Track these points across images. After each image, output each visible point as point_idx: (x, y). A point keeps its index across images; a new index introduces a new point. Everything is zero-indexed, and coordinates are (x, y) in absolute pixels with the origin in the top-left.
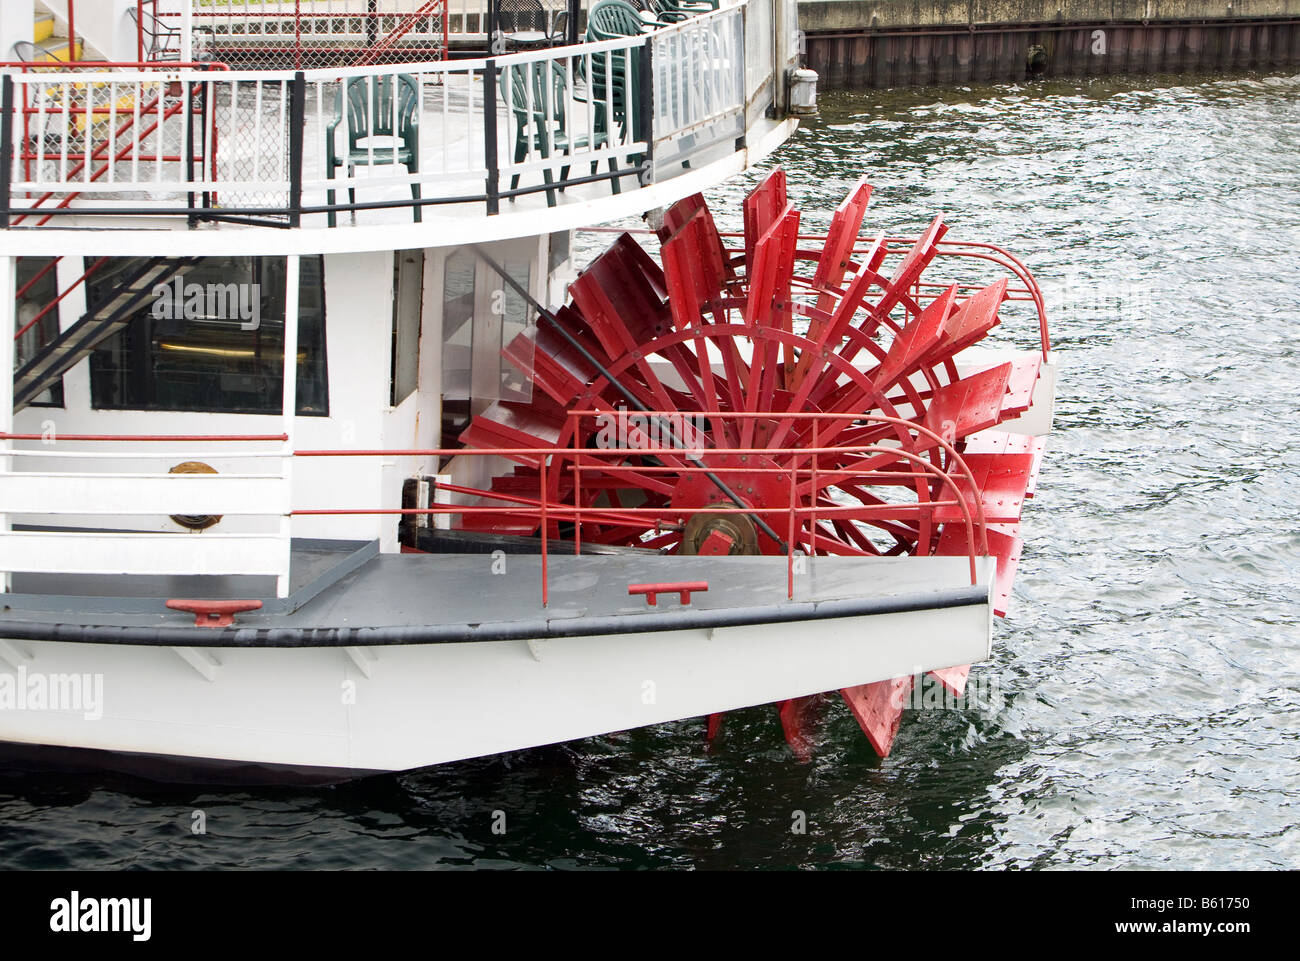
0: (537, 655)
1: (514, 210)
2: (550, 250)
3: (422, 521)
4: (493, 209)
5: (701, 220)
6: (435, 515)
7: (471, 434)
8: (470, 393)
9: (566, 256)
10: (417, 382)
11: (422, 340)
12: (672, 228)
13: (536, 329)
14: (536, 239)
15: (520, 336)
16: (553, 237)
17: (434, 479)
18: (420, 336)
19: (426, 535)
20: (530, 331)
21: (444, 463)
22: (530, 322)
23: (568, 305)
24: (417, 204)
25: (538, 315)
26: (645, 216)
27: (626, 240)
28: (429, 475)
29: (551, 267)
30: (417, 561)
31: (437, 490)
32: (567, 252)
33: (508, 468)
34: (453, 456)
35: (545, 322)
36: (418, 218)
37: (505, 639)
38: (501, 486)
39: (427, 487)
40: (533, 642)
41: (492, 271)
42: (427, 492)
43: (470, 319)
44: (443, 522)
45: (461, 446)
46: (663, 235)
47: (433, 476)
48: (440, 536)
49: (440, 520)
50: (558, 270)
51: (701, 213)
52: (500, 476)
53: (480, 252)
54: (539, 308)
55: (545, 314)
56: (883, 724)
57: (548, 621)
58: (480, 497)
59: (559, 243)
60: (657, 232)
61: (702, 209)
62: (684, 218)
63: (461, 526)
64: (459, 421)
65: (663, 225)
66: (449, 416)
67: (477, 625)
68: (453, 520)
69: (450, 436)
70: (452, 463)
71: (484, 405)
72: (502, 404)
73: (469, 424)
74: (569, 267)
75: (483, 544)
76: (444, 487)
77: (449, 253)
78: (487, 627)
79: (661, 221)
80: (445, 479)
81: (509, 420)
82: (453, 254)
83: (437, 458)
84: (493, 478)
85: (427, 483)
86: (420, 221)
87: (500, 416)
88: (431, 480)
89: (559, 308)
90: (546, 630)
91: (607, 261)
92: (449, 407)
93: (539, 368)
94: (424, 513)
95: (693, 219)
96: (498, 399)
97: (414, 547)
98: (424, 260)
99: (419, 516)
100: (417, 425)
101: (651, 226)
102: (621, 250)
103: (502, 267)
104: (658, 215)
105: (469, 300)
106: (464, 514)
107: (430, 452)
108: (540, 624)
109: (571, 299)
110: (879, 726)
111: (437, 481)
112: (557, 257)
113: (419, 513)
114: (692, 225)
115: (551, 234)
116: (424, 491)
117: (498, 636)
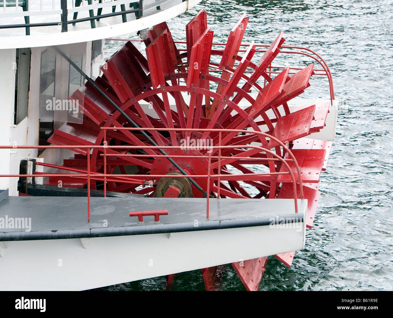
0: (85, 246)
1: (75, 30)
2: (92, 49)
3: (29, 180)
4: (65, 29)
5: (165, 35)
6: (36, 178)
7: (54, 138)
8: (53, 119)
9: (100, 52)
10: (27, 113)
11: (30, 92)
12: (151, 39)
13: (85, 88)
14: (85, 43)
15: (78, 91)
16: (94, 43)
17: (35, 160)
18: (29, 91)
19: (31, 187)
20: (83, 88)
21: (40, 152)
22: (82, 84)
23: (101, 76)
24: (27, 26)
25: (86, 81)
26: (139, 33)
27: (129, 45)
28: (33, 158)
29: (93, 58)
30: (26, 200)
31: (36, 165)
32: (101, 51)
33: (71, 155)
34: (44, 149)
35: (90, 85)
36: (28, 33)
37: (69, 238)
38: (68, 164)
39: (32, 164)
40: (83, 240)
41: (64, 59)
42: (32, 166)
43: (54, 82)
44: (40, 181)
45: (49, 144)
46: (147, 42)
47: (35, 158)
48: (38, 188)
49: (38, 179)
50: (96, 59)
51: (165, 32)
52: (68, 159)
53: (57, 49)
54: (87, 77)
55: (89, 80)
56: (252, 281)
57: (90, 229)
58: (58, 169)
59: (96, 46)
60: (144, 41)
61: (166, 30)
62: (157, 34)
63: (48, 183)
64: (48, 132)
65: (147, 38)
66: (43, 130)
67: (56, 231)
68: (44, 180)
69: (43, 139)
70: (44, 153)
71: (60, 124)
72: (69, 124)
73: (52, 134)
74: (102, 58)
75: (58, 191)
76: (40, 164)
77: (43, 50)
78: (60, 232)
79: (147, 35)
80: (41, 160)
81: (72, 132)
82: (46, 51)
83: (37, 150)
84: (64, 160)
85: (32, 162)
86: (29, 35)
87: (68, 130)
88: (34, 161)
89: (97, 78)
90: (89, 233)
91: (120, 55)
92: (43, 125)
93: (86, 106)
94: (30, 177)
95: (162, 35)
96: (67, 122)
97: (25, 193)
98: (31, 53)
99: (28, 178)
100: (27, 134)
101: (141, 38)
102: (127, 49)
103: (69, 57)
104: (145, 33)
105: (54, 73)
106: (50, 177)
107: (33, 147)
108: (86, 230)
109: (102, 73)
110: (251, 281)
111: (37, 161)
112: (96, 52)
113: (28, 176)
114: (161, 37)
115: (93, 41)
116: (30, 166)
117: (66, 237)
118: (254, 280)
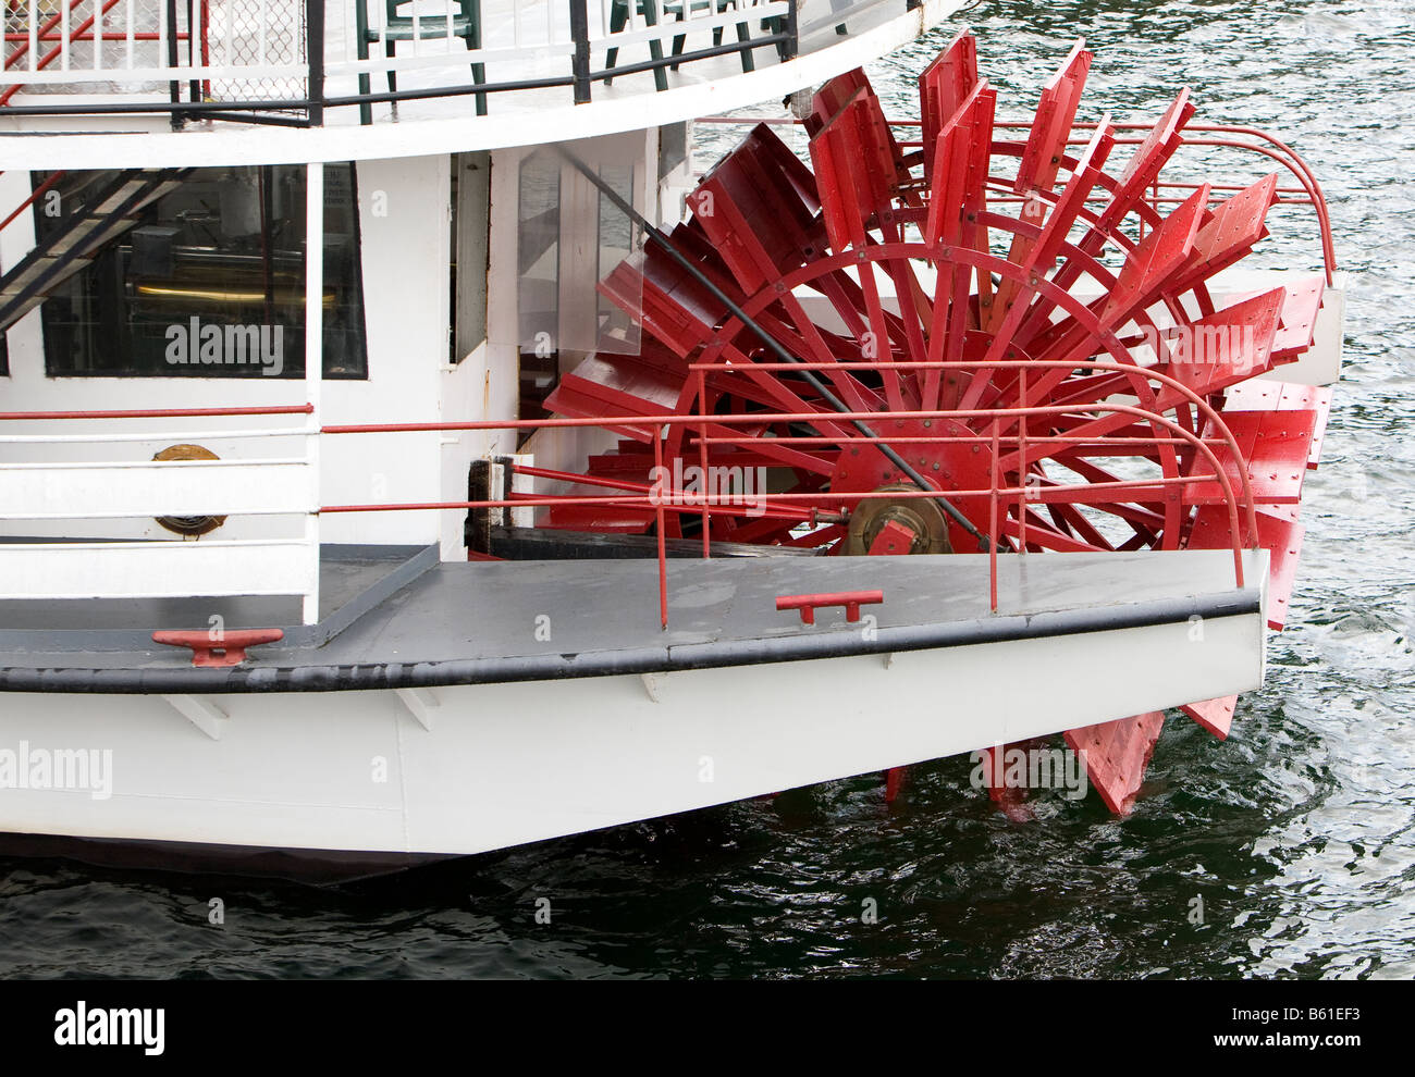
0: (653, 693)
1: (612, 96)
2: (660, 149)
3: (496, 517)
4: (583, 95)
5: (862, 104)
6: (513, 509)
7: (560, 398)
8: (557, 345)
9: (681, 157)
10: (486, 331)
11: (490, 273)
12: (824, 116)
13: (644, 255)
14: (642, 133)
15: (623, 265)
16: (663, 131)
17: (511, 460)
18: (488, 269)
19: (501, 535)
20: (637, 258)
21: (523, 439)
22: (635, 246)
23: (685, 222)
24: (480, 91)
25: (646, 236)
26: (788, 100)
27: (762, 133)
28: (504, 455)
29: (662, 173)
30: (489, 572)
31: (514, 475)
32: (684, 152)
33: (610, 444)
34: (535, 429)
35: (654, 244)
36: (481, 110)
37: (611, 674)
38: (602, 467)
39: (502, 471)
40: (648, 677)
41: (582, 179)
42: (502, 478)
43: (556, 243)
44: (525, 518)
45: (546, 414)
46: (813, 125)
47: (509, 456)
48: (521, 536)
49: (520, 514)
50: (673, 176)
51: (862, 95)
52: (601, 454)
53: (566, 153)
54: (647, 227)
55: (655, 234)
56: (1121, 779)
57: (669, 648)
58: (573, 483)
59: (672, 139)
60: (805, 122)
61: (865, 89)
62: (841, 101)
63: (547, 522)
64: (542, 382)
65: (811, 112)
66: (529, 375)
67: (574, 655)
68: (537, 516)
69: (531, 403)
70: (534, 438)
71: (576, 359)
72: (601, 357)
73: (556, 386)
74: (686, 173)
75: (578, 546)
76: (524, 471)
77: (525, 155)
78: (585, 658)
79: (810, 106)
80: (526, 460)
81: (611, 378)
82: (531, 157)
83: (514, 432)
84: (591, 458)
85: (502, 467)
86: (486, 113)
87: (598, 373)
88: (506, 462)
89: (674, 227)
90: (666, 660)
91: (737, 162)
92: (528, 362)
93: (649, 308)
94: (498, 506)
95: (853, 103)
96: (594, 351)
97: (486, 553)
98: (491, 165)
99: (492, 511)
100: (487, 389)
101: (796, 114)
102: (757, 146)
103: (597, 174)
104: (805, 99)
105: (553, 218)
106: (553, 506)
107: (505, 424)
108: (657, 652)
109: (689, 214)
110: (1117, 780)
111: (515, 463)
112: (669, 157)
113: (492, 506)
114: (852, 111)
115: (660, 127)
116: (497, 478)
117: (602, 671)
118: (1127, 777)
